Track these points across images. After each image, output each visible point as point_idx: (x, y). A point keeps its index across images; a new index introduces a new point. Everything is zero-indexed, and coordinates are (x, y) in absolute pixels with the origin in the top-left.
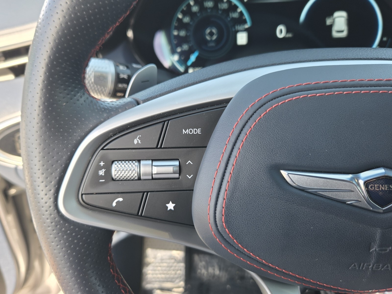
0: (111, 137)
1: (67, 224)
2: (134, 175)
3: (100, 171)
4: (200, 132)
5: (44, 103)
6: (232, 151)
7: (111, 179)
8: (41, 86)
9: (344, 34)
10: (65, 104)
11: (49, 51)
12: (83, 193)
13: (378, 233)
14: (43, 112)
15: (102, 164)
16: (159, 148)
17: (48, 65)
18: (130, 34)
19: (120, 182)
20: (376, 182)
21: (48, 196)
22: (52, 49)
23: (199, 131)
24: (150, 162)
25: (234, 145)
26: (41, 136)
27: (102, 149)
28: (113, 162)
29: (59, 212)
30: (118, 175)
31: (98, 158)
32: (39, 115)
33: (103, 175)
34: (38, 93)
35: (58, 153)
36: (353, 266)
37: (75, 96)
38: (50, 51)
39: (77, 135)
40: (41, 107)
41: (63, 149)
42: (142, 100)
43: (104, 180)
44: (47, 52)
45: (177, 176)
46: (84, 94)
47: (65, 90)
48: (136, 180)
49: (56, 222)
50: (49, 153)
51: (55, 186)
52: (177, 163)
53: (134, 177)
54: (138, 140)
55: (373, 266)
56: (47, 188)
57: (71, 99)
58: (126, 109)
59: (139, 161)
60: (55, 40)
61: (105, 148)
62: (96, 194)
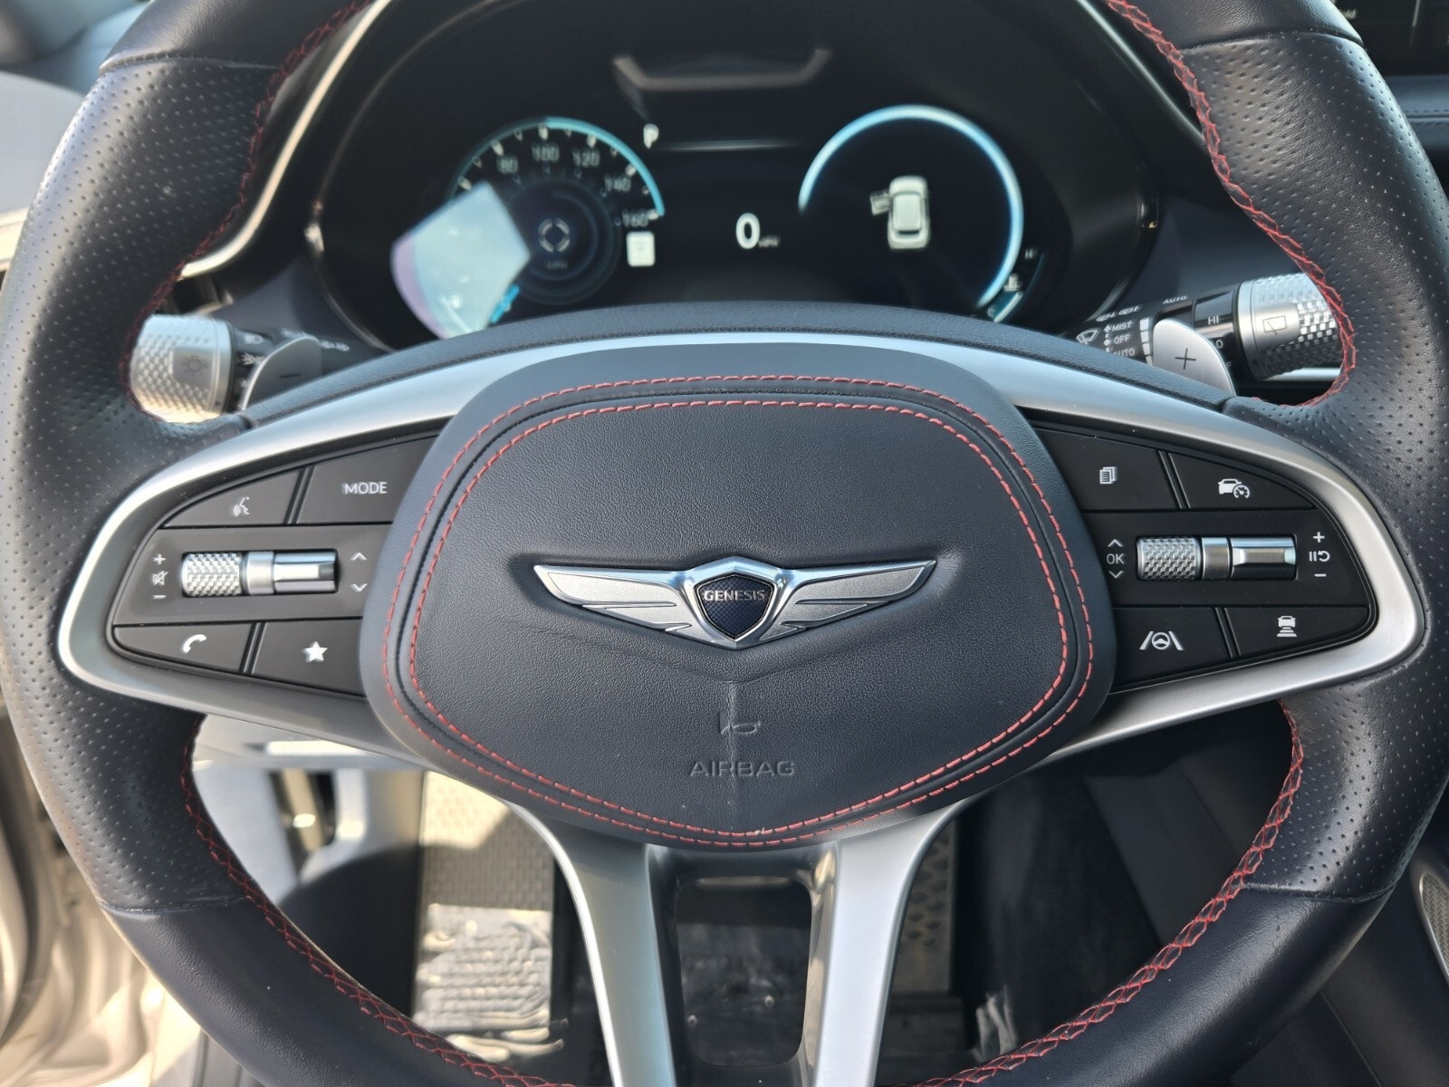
0: (183, 500)
1: (78, 693)
2: (231, 583)
3: (155, 575)
4: (384, 490)
5: (27, 426)
6: (436, 526)
7: (180, 592)
8: (19, 390)
9: (920, 241)
10: (74, 428)
11: (37, 315)
12: (115, 623)
13: (732, 693)
14: (25, 444)
15: (159, 559)
16: (291, 525)
17: (35, 345)
18: (314, 234)
19: (201, 601)
20: (718, 586)
21: (34, 629)
22: (45, 310)
23: (380, 488)
24: (269, 556)
25: (442, 514)
26: (20, 499)
27: (161, 527)
28: (185, 556)
29: (59, 664)
30: (194, 584)
31: (151, 547)
32: (14, 452)
33: (163, 583)
34: (12, 405)
35: (59, 536)
36: (697, 770)
37: (100, 410)
38: (40, 315)
39: (103, 496)
40: (20, 435)
41: (71, 527)
42: (258, 420)
43: (163, 597)
44: (34, 316)
45: (329, 585)
46: (123, 406)
47: (75, 398)
48: (238, 595)
49: (53, 687)
50: (38, 535)
51: (51, 608)
52: (330, 558)
53: (232, 588)
54: (244, 507)
55: (736, 766)
56: (33, 611)
57: (91, 417)
58: (219, 440)
59: (244, 553)
60: (50, 293)
61: (167, 525)
62: (146, 625)
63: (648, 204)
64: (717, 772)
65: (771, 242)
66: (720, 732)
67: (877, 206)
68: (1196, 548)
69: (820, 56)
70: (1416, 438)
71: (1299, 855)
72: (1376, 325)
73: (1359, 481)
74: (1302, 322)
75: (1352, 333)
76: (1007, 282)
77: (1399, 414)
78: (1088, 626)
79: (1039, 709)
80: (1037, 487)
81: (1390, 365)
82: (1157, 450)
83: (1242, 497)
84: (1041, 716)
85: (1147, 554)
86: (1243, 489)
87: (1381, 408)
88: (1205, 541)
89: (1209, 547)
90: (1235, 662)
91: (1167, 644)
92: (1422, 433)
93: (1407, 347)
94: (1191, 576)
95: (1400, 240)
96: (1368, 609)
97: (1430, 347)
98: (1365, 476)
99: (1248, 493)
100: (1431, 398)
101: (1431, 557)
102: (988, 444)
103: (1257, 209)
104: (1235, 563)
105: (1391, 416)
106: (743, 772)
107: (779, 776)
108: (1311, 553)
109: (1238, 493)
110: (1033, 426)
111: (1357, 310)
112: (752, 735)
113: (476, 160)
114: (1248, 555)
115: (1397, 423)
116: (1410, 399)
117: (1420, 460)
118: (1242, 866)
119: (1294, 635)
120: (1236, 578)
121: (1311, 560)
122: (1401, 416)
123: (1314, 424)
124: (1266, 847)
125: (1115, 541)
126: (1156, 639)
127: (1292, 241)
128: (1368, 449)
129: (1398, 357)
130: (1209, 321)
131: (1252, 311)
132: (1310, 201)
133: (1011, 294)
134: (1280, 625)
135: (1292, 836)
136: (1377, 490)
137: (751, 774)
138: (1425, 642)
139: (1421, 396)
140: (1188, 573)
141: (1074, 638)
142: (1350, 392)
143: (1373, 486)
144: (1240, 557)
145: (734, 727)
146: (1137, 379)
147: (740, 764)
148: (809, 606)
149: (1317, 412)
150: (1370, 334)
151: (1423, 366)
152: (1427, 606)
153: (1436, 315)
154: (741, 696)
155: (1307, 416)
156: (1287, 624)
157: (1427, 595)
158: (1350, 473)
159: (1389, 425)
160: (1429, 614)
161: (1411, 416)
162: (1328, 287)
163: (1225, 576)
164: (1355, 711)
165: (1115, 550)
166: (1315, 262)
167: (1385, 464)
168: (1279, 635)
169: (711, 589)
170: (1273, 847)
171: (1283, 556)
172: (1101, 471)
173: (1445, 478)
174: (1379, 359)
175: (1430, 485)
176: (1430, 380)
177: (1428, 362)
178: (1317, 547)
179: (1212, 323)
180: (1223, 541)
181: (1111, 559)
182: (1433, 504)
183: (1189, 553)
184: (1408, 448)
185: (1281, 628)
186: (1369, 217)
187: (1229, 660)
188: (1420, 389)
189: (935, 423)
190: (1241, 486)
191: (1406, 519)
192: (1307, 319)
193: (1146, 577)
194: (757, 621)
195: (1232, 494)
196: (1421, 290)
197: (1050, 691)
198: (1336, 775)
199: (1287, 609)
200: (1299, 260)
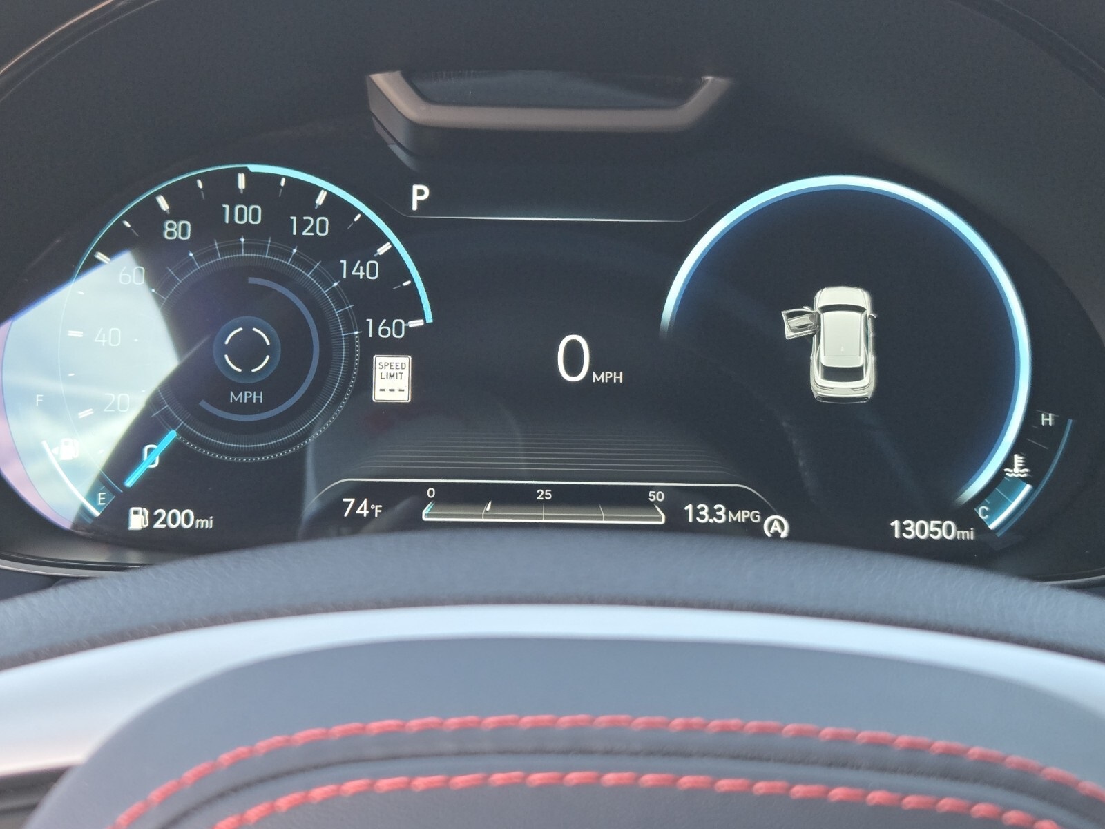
67: (792, 328)
69: (712, 87)
76: (1008, 463)
113: (121, 217)
133: (1017, 482)
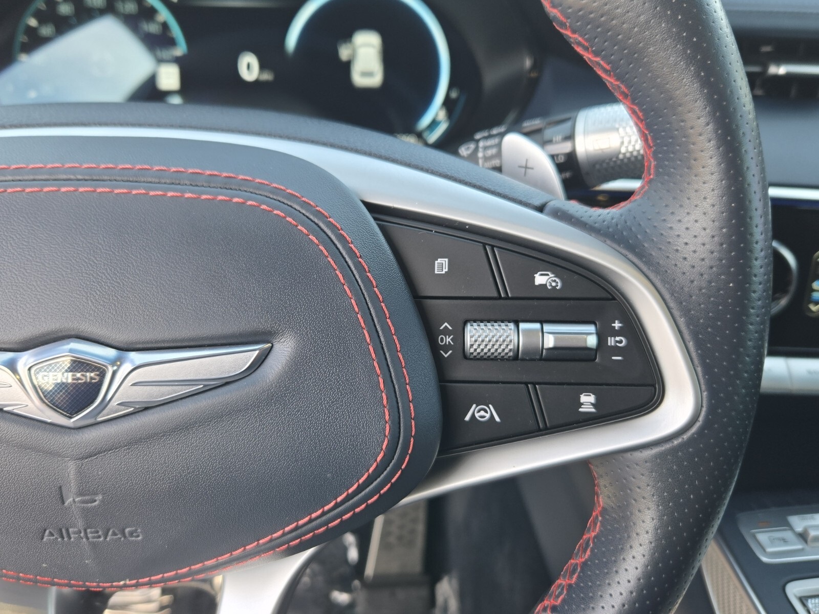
63: (172, 42)
64: (70, 538)
65: (267, 76)
66: (63, 503)
68: (514, 331)
70: (700, 240)
71: (593, 594)
72: (670, 140)
73: (652, 276)
74: (622, 143)
75: (651, 147)
77: (686, 219)
78: (411, 405)
79: (364, 482)
80: (370, 277)
81: (681, 176)
82: (484, 245)
83: (554, 288)
84: (368, 486)
85: (471, 337)
86: (555, 281)
87: (673, 213)
88: (523, 326)
89: (525, 331)
90: (544, 432)
91: (488, 416)
92: (704, 237)
93: (695, 160)
94: (509, 357)
95: (691, 63)
96: (655, 388)
97: (714, 160)
98: (657, 272)
99: (559, 284)
100: (714, 206)
101: (709, 345)
102: (327, 235)
103: (574, 32)
104: (545, 346)
105: (680, 221)
106: (94, 537)
107: (129, 541)
108: (609, 338)
109: (551, 285)
110: (375, 219)
111: (656, 127)
112: (95, 506)
114: (556, 340)
115: (685, 226)
116: (696, 206)
117: (703, 260)
118: (551, 595)
119: (593, 410)
120: (547, 359)
121: (609, 344)
122: (688, 221)
123: (617, 225)
124: (570, 582)
125: (446, 324)
126: (479, 411)
127: (601, 62)
128: (660, 249)
129: (688, 168)
130: (554, 139)
131: (586, 133)
132: (616, 25)
134: (582, 401)
135: (590, 576)
136: (666, 285)
137: (102, 539)
138: (701, 419)
139: (705, 203)
140: (507, 354)
141: (397, 417)
142: (648, 198)
143: (664, 281)
144: (550, 342)
145: (77, 500)
146: (474, 181)
147: (89, 530)
148: (145, 387)
149: (621, 215)
150: (665, 148)
151: (708, 178)
152: (703, 387)
153: (720, 132)
154: (80, 471)
155: (612, 219)
156: (587, 400)
157: (704, 378)
158: (645, 269)
159: (679, 229)
160: (705, 394)
161: (696, 221)
162: (632, 106)
163: (538, 357)
164: (643, 475)
165: (446, 332)
166: (622, 82)
167: (673, 262)
168: (580, 410)
169: (45, 371)
170: (575, 583)
171: (586, 340)
172: (436, 262)
173: (723, 277)
174: (672, 170)
175: (710, 282)
176: (713, 190)
177: (712, 174)
178: (615, 333)
179: (556, 141)
180: (537, 326)
181: (442, 340)
182: (712, 299)
183: (507, 337)
184: (693, 249)
185: (582, 404)
186: (666, 40)
187: (540, 430)
188: (705, 198)
189: (278, 215)
190: (554, 279)
191: (690, 311)
192: (626, 140)
193: (472, 357)
194: (92, 402)
195: (546, 285)
196: (708, 109)
197: (374, 465)
198: (626, 527)
199: (587, 386)
200: (609, 81)
